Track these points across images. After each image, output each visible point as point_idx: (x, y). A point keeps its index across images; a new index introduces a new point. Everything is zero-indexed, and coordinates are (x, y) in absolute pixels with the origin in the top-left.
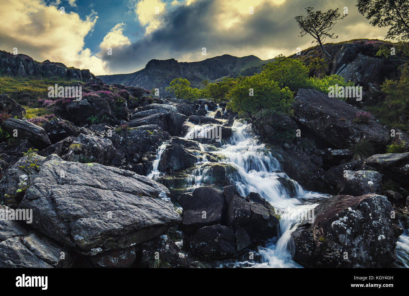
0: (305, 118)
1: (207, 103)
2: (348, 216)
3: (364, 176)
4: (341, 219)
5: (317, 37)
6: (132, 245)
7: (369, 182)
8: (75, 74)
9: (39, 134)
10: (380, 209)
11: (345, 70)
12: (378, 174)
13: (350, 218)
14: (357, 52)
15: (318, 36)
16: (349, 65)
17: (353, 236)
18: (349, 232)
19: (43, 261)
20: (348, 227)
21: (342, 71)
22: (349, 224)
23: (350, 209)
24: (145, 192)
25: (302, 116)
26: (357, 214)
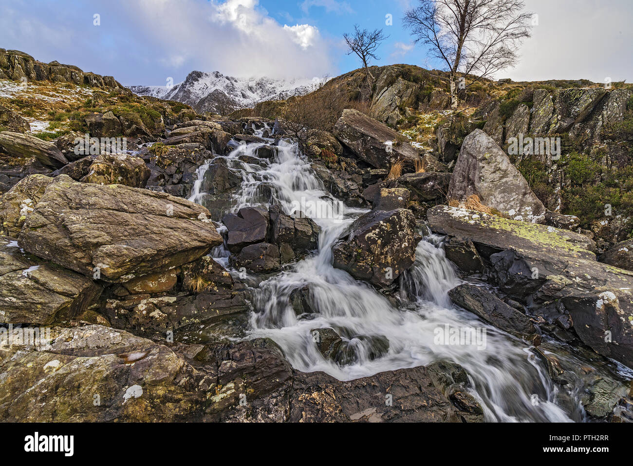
0: (349, 139)
1: (254, 122)
2: (380, 228)
3: (396, 193)
4: (373, 231)
5: (362, 57)
6: (170, 268)
7: (399, 198)
8: (95, 81)
9: (50, 152)
10: (405, 221)
11: (386, 93)
12: (407, 191)
13: (382, 230)
14: (397, 77)
15: (364, 56)
16: (390, 88)
17: (383, 245)
18: (379, 241)
19: (57, 295)
20: (379, 238)
21: (384, 94)
22: (380, 236)
23: (381, 222)
24: (182, 214)
25: (346, 137)
26: (387, 227)
